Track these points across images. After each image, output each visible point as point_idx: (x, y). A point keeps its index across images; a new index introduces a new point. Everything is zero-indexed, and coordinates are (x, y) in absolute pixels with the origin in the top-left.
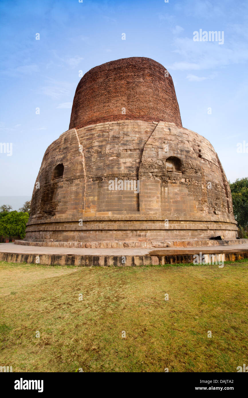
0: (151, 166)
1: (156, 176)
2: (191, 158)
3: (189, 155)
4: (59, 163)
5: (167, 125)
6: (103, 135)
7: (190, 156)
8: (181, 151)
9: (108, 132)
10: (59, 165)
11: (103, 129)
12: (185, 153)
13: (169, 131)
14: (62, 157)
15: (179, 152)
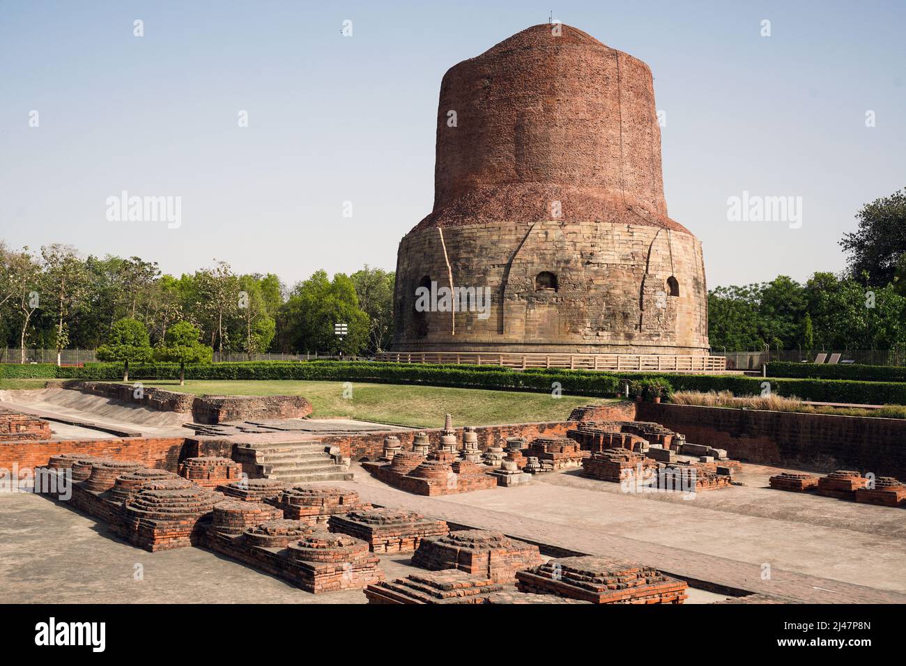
0: (517, 286)
1: (523, 298)
2: (571, 270)
3: (569, 265)
4: (425, 274)
5: (544, 227)
6: (470, 244)
7: (569, 268)
8: (558, 262)
9: (475, 241)
10: (426, 276)
11: (470, 235)
12: (562, 265)
13: (545, 236)
14: (428, 266)
15: (555, 265)
